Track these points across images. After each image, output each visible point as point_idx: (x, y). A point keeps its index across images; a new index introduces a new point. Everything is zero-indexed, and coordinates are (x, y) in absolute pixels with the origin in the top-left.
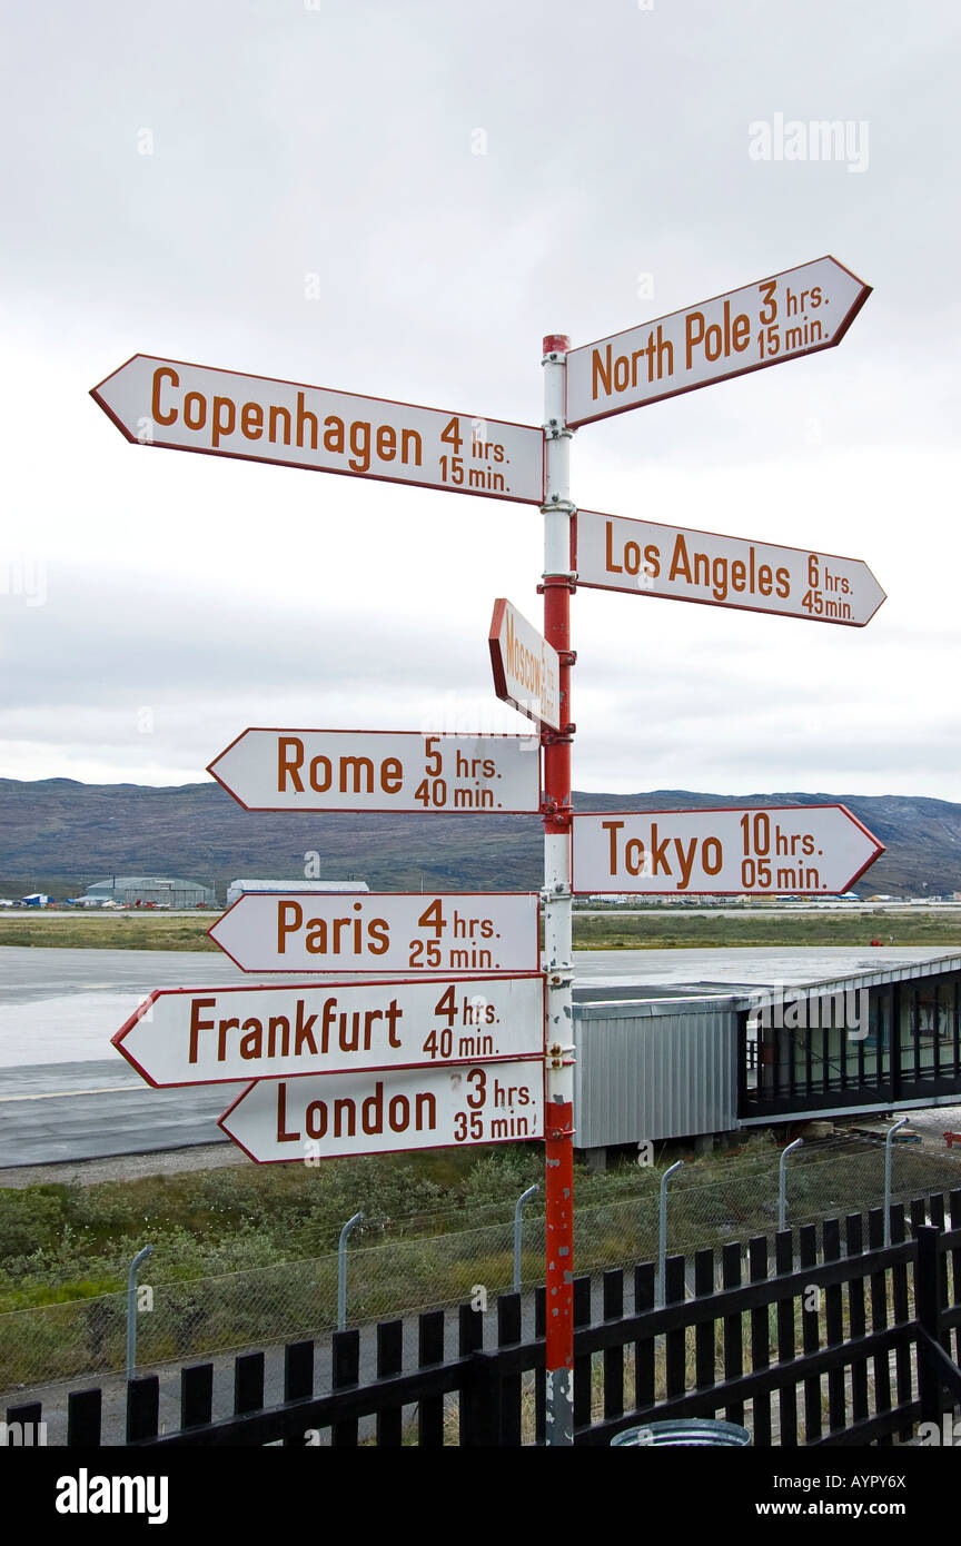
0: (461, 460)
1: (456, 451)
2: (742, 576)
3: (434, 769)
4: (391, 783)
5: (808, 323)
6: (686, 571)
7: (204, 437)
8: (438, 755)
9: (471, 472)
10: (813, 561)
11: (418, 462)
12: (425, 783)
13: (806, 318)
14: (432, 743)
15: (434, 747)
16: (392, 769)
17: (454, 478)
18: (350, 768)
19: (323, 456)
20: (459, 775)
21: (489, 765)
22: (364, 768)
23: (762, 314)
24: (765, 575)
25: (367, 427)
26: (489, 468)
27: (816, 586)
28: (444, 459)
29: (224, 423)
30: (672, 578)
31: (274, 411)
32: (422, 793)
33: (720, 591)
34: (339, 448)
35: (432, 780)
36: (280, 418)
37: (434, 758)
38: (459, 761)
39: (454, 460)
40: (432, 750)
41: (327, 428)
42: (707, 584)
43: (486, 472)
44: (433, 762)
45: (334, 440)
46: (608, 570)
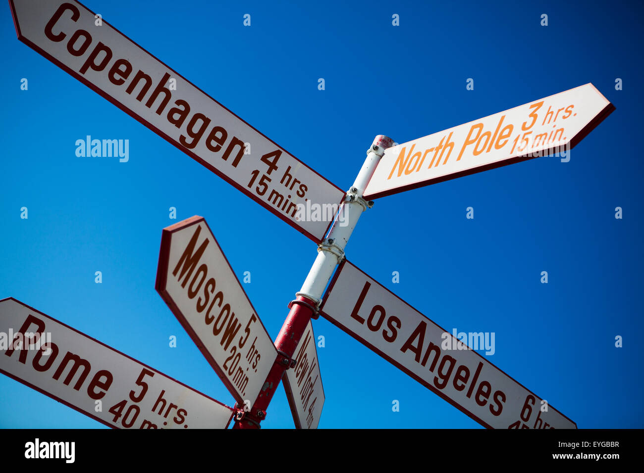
0: (269, 180)
1: (269, 172)
2: (465, 380)
3: (137, 395)
4: (97, 390)
5: (556, 128)
6: (418, 351)
7: (76, 63)
8: (145, 387)
9: (274, 192)
10: (530, 401)
11: (235, 164)
12: (124, 403)
13: (554, 126)
14: (146, 375)
15: (146, 379)
16: (103, 379)
17: (258, 189)
18: (71, 363)
19: (162, 122)
20: (154, 410)
21: (182, 413)
22: (82, 368)
23: (525, 124)
24: (485, 389)
25: (207, 121)
26: (290, 197)
27: (526, 420)
28: (256, 173)
29: (98, 61)
30: (404, 349)
31: (141, 75)
32: (117, 410)
33: (441, 381)
34: (178, 124)
35: (130, 403)
36: (143, 82)
37: (141, 388)
38: (160, 399)
39: (264, 177)
40: (143, 381)
41: (176, 106)
42: (432, 369)
43: (286, 198)
44: (138, 390)
45: (176, 117)
46: (352, 315)
